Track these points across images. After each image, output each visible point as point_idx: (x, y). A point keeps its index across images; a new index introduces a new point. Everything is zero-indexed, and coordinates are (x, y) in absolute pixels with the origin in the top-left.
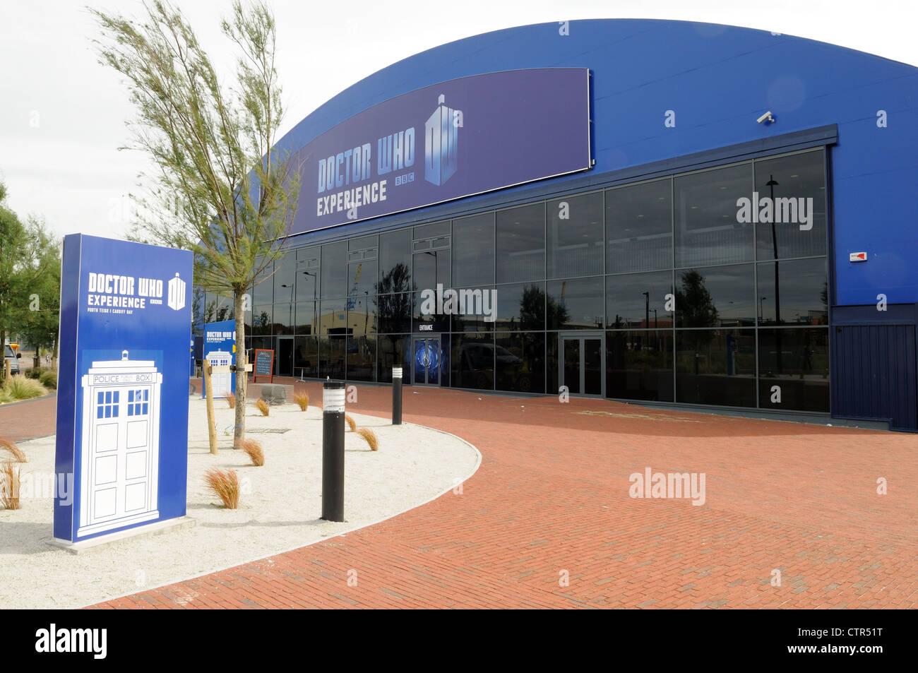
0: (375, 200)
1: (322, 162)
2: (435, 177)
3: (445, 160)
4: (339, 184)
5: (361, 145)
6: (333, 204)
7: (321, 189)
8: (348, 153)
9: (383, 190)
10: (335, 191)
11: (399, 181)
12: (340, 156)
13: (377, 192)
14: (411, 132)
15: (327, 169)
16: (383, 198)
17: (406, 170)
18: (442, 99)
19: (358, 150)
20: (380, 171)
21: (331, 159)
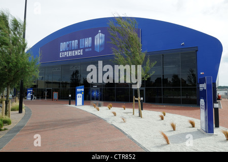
0: (79, 54)
1: (62, 44)
2: (98, 50)
3: (101, 46)
4: (67, 49)
5: (74, 40)
6: (65, 54)
7: (61, 50)
8: (70, 42)
9: (81, 52)
10: (66, 51)
11: (87, 50)
12: (68, 42)
13: (80, 52)
14: (90, 38)
15: (63, 46)
16: (82, 54)
17: (88, 48)
18: (100, 31)
19: (73, 41)
20: (81, 47)
21: (65, 43)
